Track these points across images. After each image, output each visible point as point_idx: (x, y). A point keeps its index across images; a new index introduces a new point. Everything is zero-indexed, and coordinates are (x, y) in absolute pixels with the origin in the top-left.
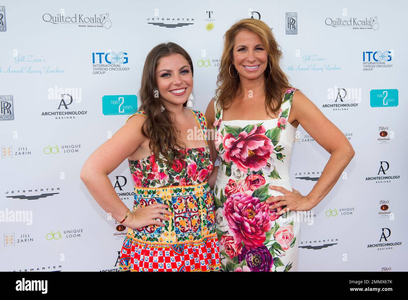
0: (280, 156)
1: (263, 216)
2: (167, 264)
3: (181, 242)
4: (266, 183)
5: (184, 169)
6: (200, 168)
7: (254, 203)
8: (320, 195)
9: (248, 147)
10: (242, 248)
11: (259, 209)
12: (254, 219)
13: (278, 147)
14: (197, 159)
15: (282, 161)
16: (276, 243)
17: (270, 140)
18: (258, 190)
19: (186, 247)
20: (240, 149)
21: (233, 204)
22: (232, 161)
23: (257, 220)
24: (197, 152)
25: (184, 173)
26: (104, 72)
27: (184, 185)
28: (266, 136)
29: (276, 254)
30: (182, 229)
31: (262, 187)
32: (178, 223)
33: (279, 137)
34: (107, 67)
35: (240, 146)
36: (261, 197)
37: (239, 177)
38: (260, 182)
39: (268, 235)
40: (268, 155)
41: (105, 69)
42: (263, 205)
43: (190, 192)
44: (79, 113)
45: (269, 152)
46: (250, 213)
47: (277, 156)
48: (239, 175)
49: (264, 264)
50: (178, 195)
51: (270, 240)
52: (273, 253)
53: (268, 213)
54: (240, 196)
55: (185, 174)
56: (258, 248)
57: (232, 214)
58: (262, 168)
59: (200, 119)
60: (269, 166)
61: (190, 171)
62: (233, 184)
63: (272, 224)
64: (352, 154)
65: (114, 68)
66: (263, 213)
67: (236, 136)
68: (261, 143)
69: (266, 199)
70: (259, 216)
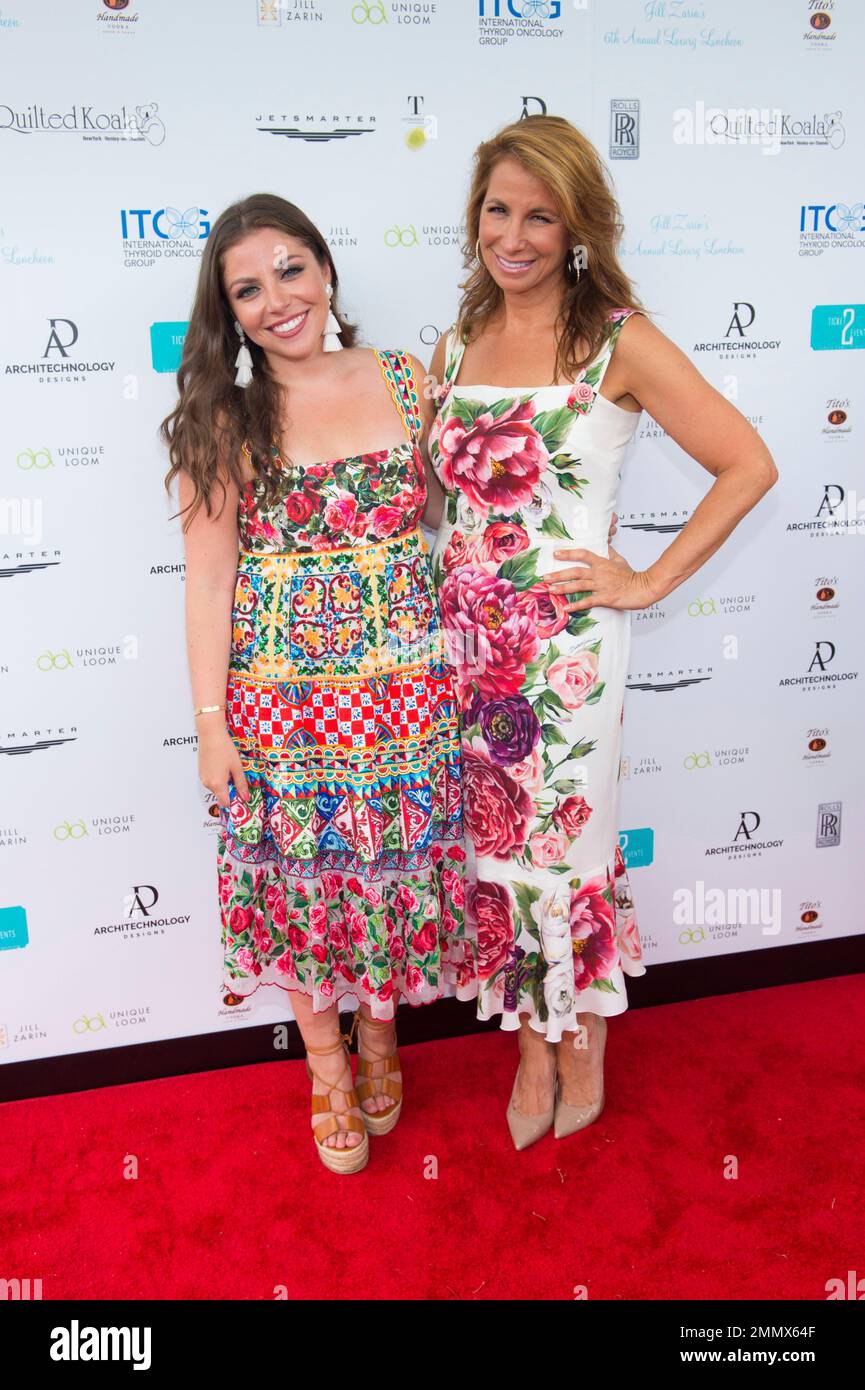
0: (567, 481)
1: (521, 627)
2: (261, 723)
3: (305, 677)
4: (532, 547)
5: (317, 515)
6: (367, 505)
7: (501, 592)
8: (676, 575)
9: (490, 453)
10: (472, 697)
11: (512, 609)
12: (501, 631)
13: (560, 458)
14: (357, 483)
15: (578, 493)
16: (548, 693)
17: (540, 437)
18: (511, 561)
19: (317, 691)
20: (474, 455)
21: (456, 591)
22: (458, 486)
23: (507, 634)
24: (362, 466)
25: (316, 525)
26: (152, 262)
27: (326, 549)
28: (532, 428)
29: (549, 716)
30: (310, 651)
31: (520, 555)
32: (300, 635)
33: (564, 431)
34: (158, 248)
35: (474, 448)
36: (519, 579)
37: (471, 527)
38: (518, 542)
39: (530, 671)
40: (534, 474)
41: (154, 254)
42: (521, 600)
43: (343, 564)
44: (96, 367)
45: (537, 468)
46: (492, 616)
47: (560, 480)
48: (471, 523)
49: (519, 735)
50: (308, 574)
51: (535, 683)
52: (542, 712)
53: (533, 619)
54: (472, 574)
55: (322, 527)
56: (508, 699)
57: (454, 615)
58: (521, 506)
59: (399, 373)
60: (538, 502)
61: (336, 516)
62: (459, 544)
63: (542, 646)
64: (770, 479)
65: (175, 249)
66: (520, 618)
67: (468, 424)
68: (517, 445)
69: (530, 584)
70: (513, 624)
